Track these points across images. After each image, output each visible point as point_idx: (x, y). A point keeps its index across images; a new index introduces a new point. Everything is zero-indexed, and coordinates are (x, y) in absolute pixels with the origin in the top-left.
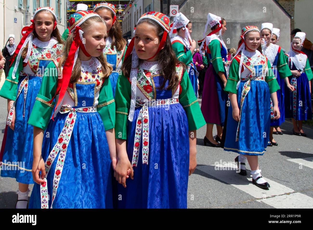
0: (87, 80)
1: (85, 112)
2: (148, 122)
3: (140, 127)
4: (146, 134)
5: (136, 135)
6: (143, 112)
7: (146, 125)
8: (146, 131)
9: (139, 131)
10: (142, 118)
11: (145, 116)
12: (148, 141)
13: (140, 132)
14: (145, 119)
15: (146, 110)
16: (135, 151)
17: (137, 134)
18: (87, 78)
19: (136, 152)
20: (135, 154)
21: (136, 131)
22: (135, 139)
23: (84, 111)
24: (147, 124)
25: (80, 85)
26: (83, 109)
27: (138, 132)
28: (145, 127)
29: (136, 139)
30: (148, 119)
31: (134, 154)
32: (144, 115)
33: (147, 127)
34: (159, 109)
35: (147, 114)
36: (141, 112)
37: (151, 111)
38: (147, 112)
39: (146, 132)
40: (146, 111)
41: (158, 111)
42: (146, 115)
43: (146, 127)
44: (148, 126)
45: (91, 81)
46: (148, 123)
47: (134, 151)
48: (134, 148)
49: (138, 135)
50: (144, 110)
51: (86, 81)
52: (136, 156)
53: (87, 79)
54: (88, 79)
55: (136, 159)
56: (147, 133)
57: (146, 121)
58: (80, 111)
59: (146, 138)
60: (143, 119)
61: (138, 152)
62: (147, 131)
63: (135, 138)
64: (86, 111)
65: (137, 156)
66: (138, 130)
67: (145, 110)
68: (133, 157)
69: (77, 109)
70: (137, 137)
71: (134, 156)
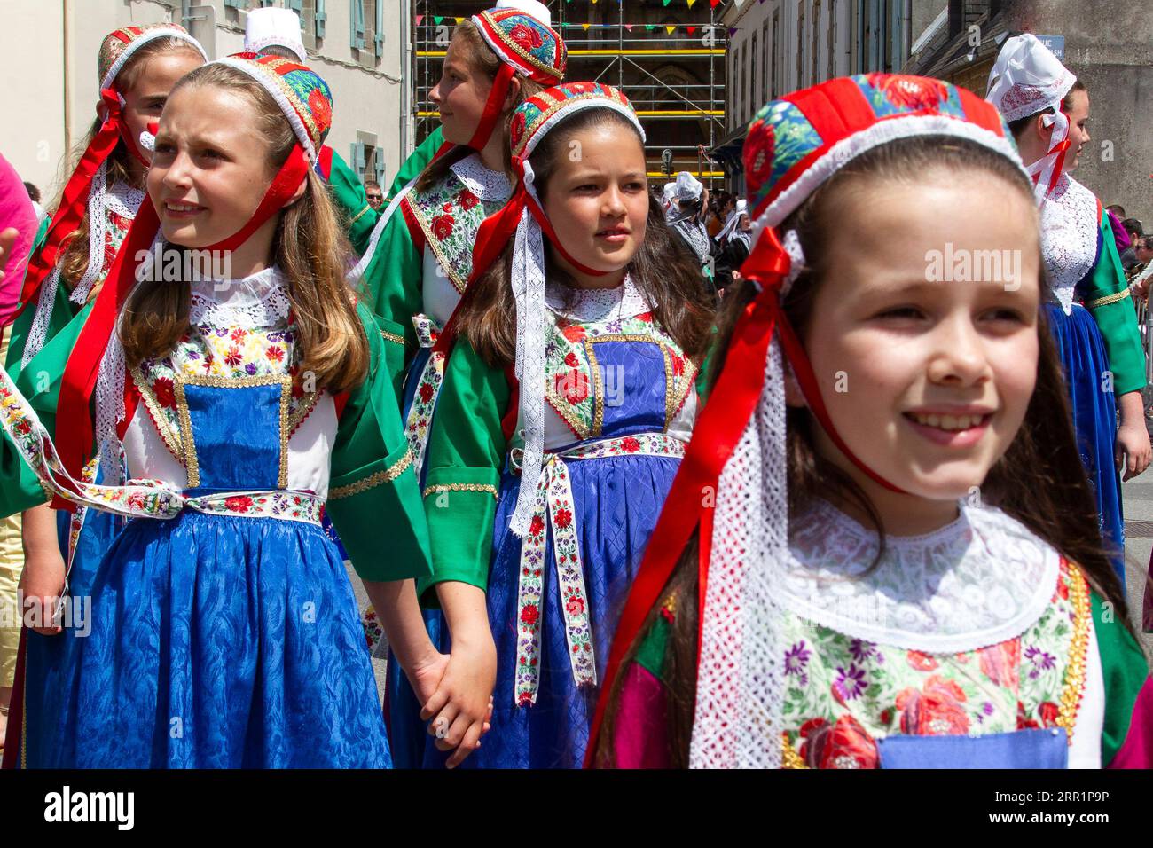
0: (241, 367)
1: (238, 514)
2: (573, 522)
3: (537, 543)
4: (569, 571)
5: (522, 577)
6: (548, 485)
7: (564, 534)
8: (568, 556)
9: (533, 561)
10: (544, 509)
11: (558, 502)
12: (583, 595)
13: (541, 564)
14: (561, 512)
15: (562, 476)
16: (525, 642)
17: (526, 571)
18: (240, 357)
19: (530, 644)
20: (525, 654)
21: (524, 562)
22: (521, 592)
23: (234, 509)
24: (569, 530)
25: (202, 392)
26: (227, 499)
27: (529, 566)
28: (562, 543)
29: (527, 590)
30: (572, 510)
31: (521, 651)
32: (556, 497)
33: (570, 541)
34: (613, 471)
35: (565, 491)
36: (540, 485)
37: (580, 478)
38: (567, 483)
39: (569, 560)
40: (561, 482)
41: (612, 475)
42: (562, 498)
43: (566, 542)
44: (576, 538)
45: (261, 373)
46: (575, 527)
47: (519, 640)
48: (520, 629)
49: (532, 575)
50: (554, 478)
51: (238, 374)
52: (529, 659)
53: (238, 362)
54: (244, 362)
55: (533, 670)
56: (572, 564)
57: (563, 519)
58: (210, 507)
59: (574, 585)
60: (552, 512)
61: (535, 642)
62: (574, 558)
63: (520, 588)
64: (243, 509)
65: (534, 662)
66: (529, 557)
67: (557, 477)
68: (518, 666)
69: (196, 499)
70: (528, 586)
71: (523, 660)
